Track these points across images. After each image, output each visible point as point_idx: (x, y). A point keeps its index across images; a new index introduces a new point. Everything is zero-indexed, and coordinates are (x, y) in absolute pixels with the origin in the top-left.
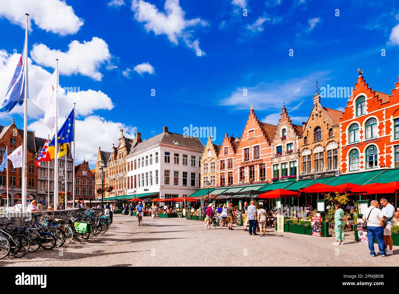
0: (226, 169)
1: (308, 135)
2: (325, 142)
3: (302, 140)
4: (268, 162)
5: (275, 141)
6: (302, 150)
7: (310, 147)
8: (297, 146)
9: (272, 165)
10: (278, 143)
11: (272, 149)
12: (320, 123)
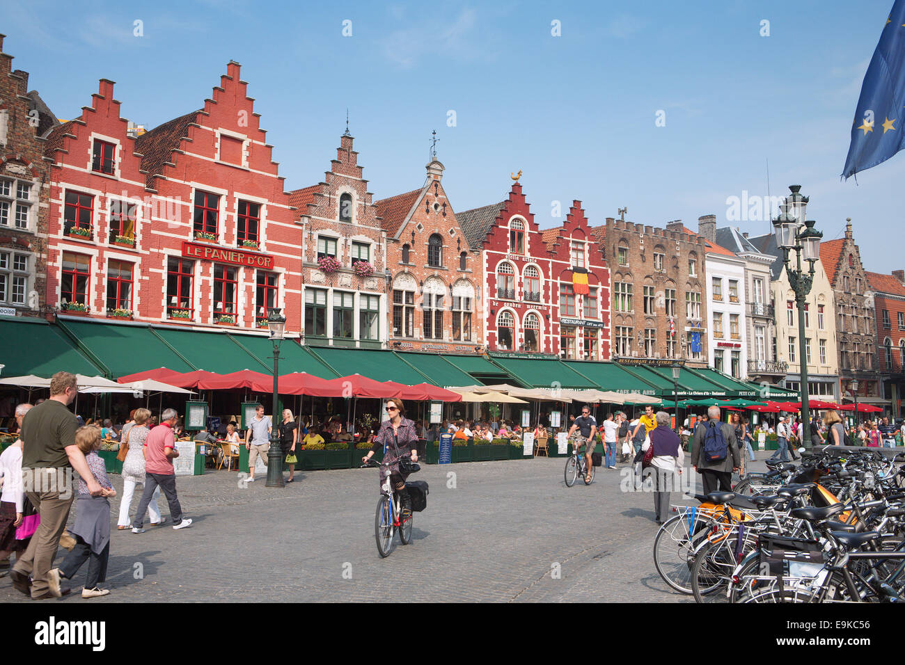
0: (101, 240)
1: (413, 242)
2: (453, 277)
3: (398, 250)
4: (291, 273)
5: (316, 215)
6: (396, 273)
7: (417, 273)
8: (384, 259)
9: (303, 286)
10: (326, 226)
11: (305, 235)
12: (444, 229)
